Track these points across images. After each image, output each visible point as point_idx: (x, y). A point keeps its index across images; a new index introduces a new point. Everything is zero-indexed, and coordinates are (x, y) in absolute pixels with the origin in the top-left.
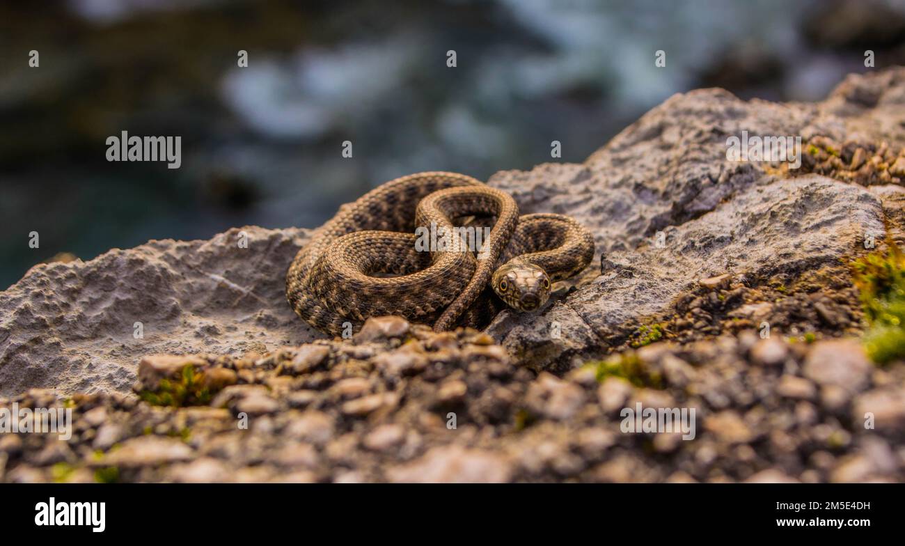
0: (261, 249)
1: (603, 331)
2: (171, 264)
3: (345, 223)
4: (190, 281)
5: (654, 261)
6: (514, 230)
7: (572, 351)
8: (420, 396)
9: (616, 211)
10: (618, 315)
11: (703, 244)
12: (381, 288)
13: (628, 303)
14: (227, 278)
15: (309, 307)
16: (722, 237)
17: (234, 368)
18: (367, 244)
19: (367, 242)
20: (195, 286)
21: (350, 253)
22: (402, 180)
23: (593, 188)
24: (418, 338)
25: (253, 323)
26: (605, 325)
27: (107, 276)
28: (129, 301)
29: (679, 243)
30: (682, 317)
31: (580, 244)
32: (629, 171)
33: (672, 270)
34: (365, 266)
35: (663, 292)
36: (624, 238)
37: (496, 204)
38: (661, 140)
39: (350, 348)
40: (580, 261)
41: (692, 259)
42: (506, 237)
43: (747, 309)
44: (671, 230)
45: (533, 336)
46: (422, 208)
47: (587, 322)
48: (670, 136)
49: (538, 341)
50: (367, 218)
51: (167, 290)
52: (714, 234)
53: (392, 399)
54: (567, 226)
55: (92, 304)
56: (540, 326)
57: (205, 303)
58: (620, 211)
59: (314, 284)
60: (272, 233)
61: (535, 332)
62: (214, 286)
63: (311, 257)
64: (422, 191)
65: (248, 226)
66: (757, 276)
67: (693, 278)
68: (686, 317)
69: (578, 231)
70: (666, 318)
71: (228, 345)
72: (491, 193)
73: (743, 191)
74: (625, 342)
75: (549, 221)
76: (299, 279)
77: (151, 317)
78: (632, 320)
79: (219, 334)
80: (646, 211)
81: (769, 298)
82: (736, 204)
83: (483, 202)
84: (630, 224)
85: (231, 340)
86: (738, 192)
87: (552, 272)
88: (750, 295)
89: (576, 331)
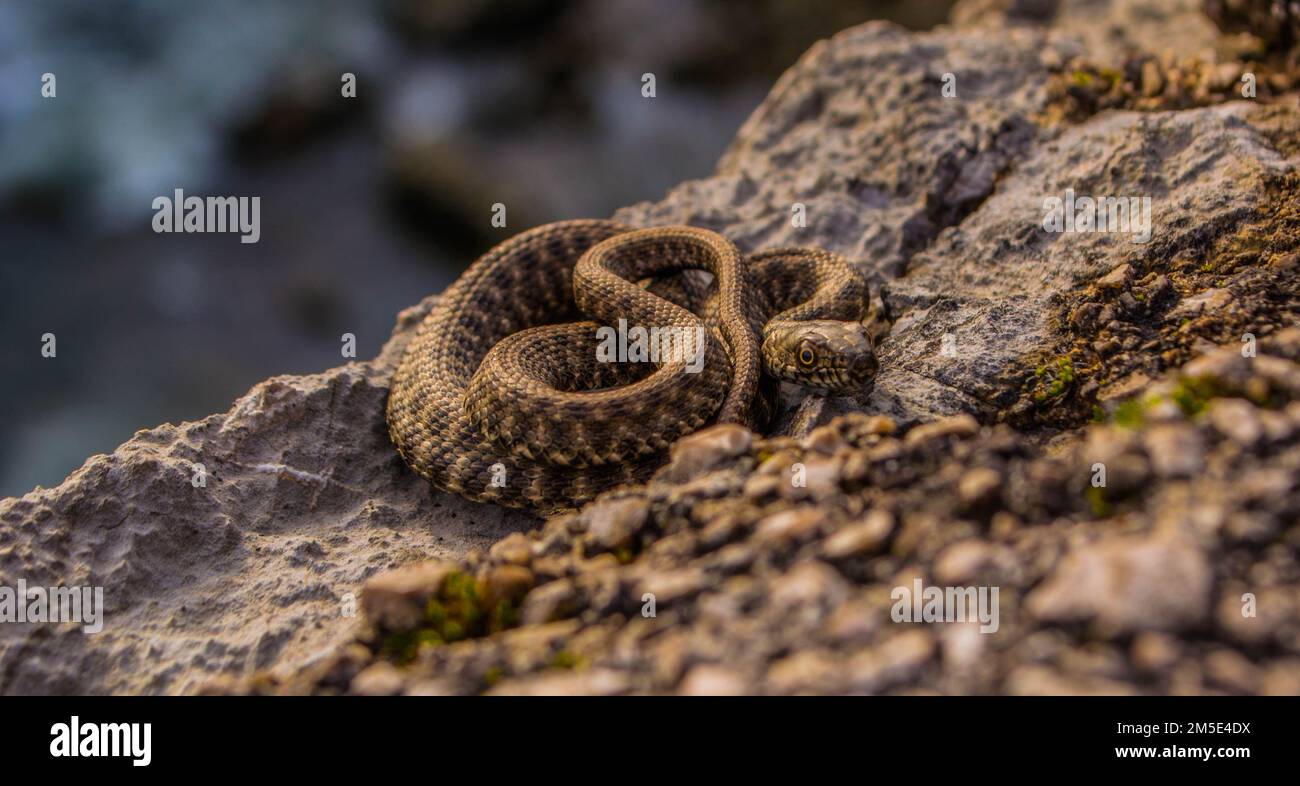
0: (322, 405)
1: (980, 389)
2: (192, 459)
4: (229, 482)
5: (959, 282)
9: (835, 229)
10: (989, 361)
11: (1024, 241)
12: (621, 406)
13: (993, 341)
18: (538, 350)
20: (242, 488)
23: (775, 204)
25: (365, 525)
26: (979, 380)
27: (106, 500)
29: (980, 248)
35: (1027, 316)
39: (684, 488)
40: (860, 305)
41: (1018, 265)
43: (1190, 303)
44: (952, 234)
47: (946, 382)
50: (480, 318)
51: (205, 504)
54: (809, 260)
57: (268, 513)
58: (841, 226)
60: (327, 376)
62: (272, 482)
67: (1046, 288)
68: (1104, 337)
71: (354, 564)
73: (1026, 157)
75: (779, 259)
77: (195, 553)
78: (1013, 365)
79: (326, 554)
80: (884, 219)
82: (1025, 176)
84: (870, 243)
85: (353, 556)
86: (1017, 159)
89: (939, 398)
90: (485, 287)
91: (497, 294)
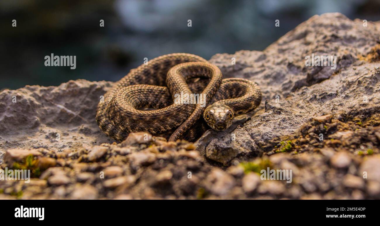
0: (85, 92)
1: (261, 143)
2: (36, 99)
3: (130, 80)
4: (46, 108)
5: (294, 105)
6: (219, 87)
7: (243, 154)
8: (147, 178)
9: (277, 78)
10: (270, 135)
11: (321, 97)
12: (142, 116)
13: (276, 128)
14: (66, 107)
15: (106, 125)
16: (331, 93)
17: (56, 158)
19: (139, 91)
20: (49, 111)
21: (128, 96)
22: (163, 58)
23: (266, 65)
24: (157, 145)
25: (78, 132)
26: (262, 140)
28: (12, 117)
29: (308, 96)
30: (304, 137)
31: (253, 95)
32: (286, 56)
33: (303, 111)
34: (137, 103)
35: (296, 123)
36: (280, 92)
37: (210, 72)
38: (305, 40)
39: (119, 149)
40: (252, 104)
41: (315, 105)
42: (214, 91)
43: (339, 134)
44: (305, 89)
45: (222, 145)
46: (170, 73)
47: (253, 138)
48: (310, 38)
49: (224, 147)
50: (142, 78)
51: (33, 112)
52: (327, 92)
53: (132, 179)
54: (248, 85)
56: (227, 140)
57: (53, 120)
58: (279, 77)
59: (108, 113)
60: (92, 83)
61: (223, 142)
62: (59, 111)
63: (109, 98)
64: (173, 63)
65: (79, 79)
66: (348, 116)
67: (314, 115)
68: (306, 137)
69: (253, 88)
70: (296, 137)
71: (63, 143)
72: (208, 66)
73: (345, 69)
74: (272, 150)
75: (239, 82)
76: (102, 109)
77: (23, 126)
78: (277, 138)
80: (293, 78)
81: (352, 128)
82: (341, 76)
83: (204, 71)
84: (284, 85)
85: (64, 140)
86: (343, 69)
87: (238, 110)
88: (341, 126)
89: (246, 142)
90: (149, 68)
91: (152, 71)
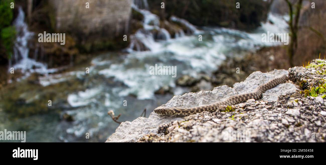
14: (204, 99)
27: (187, 98)
28: (191, 102)
48: (257, 78)
55: (186, 102)
60: (208, 91)
